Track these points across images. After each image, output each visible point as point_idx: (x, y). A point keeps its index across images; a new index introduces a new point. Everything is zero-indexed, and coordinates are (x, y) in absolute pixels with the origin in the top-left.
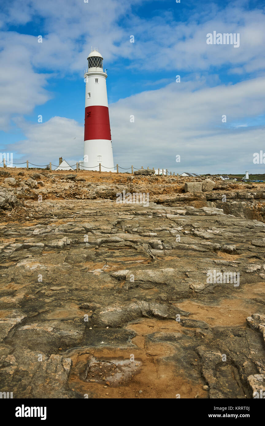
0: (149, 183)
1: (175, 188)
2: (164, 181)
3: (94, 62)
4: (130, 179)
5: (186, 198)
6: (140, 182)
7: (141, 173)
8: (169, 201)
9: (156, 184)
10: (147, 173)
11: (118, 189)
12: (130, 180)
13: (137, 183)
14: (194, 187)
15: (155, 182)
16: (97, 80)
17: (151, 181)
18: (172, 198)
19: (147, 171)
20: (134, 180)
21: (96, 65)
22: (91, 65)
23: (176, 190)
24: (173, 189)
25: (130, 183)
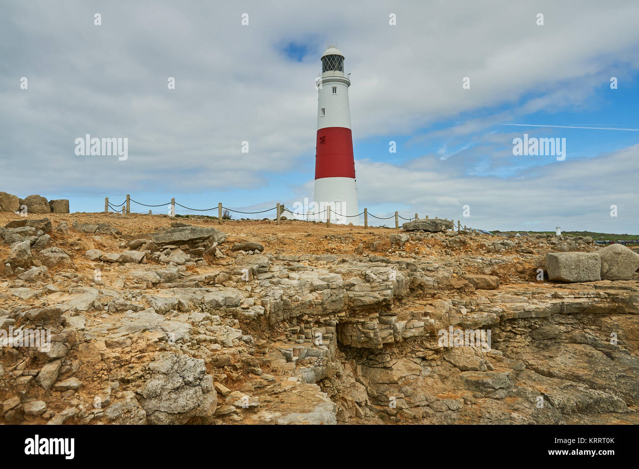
0: (446, 251)
1: (520, 268)
2: (482, 246)
3: (331, 63)
4: (397, 242)
5: (586, 305)
6: (425, 250)
7: (421, 227)
8: (534, 316)
9: (463, 254)
10: (435, 227)
11: (368, 281)
12: (398, 244)
13: (417, 253)
14: (577, 266)
15: (460, 249)
16: (334, 90)
17: (449, 247)
18: (542, 306)
19: (435, 223)
20: (409, 245)
21: (334, 66)
22: (326, 68)
23: (522, 272)
24: (513, 270)
25: (397, 252)
